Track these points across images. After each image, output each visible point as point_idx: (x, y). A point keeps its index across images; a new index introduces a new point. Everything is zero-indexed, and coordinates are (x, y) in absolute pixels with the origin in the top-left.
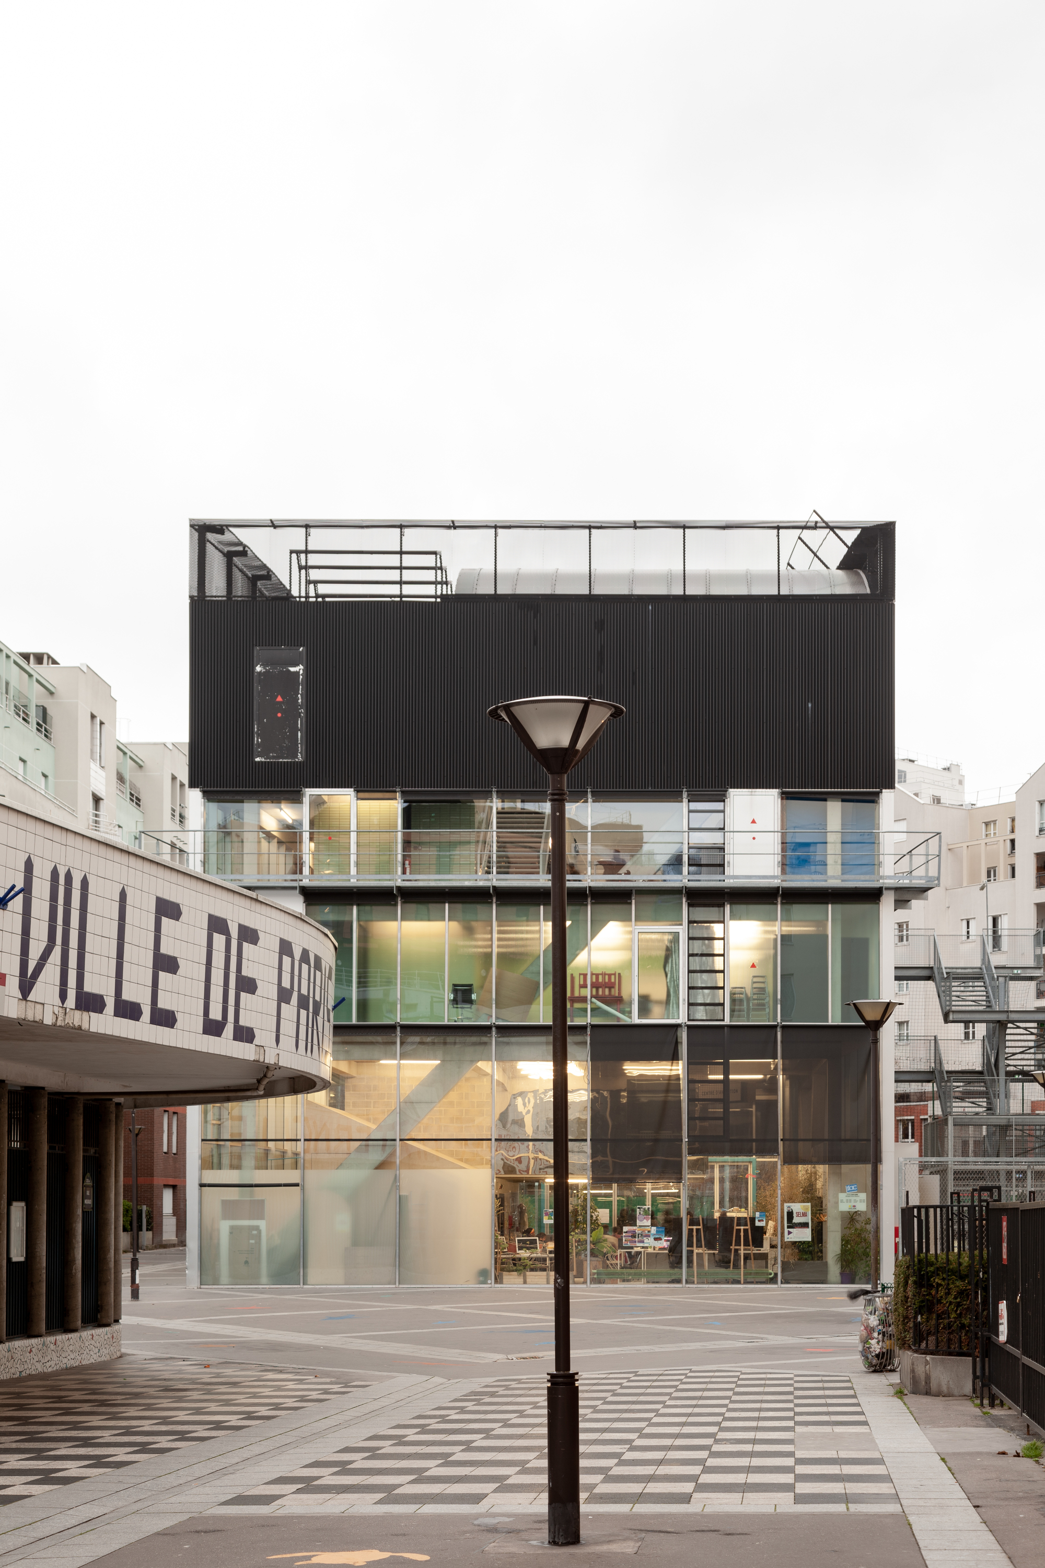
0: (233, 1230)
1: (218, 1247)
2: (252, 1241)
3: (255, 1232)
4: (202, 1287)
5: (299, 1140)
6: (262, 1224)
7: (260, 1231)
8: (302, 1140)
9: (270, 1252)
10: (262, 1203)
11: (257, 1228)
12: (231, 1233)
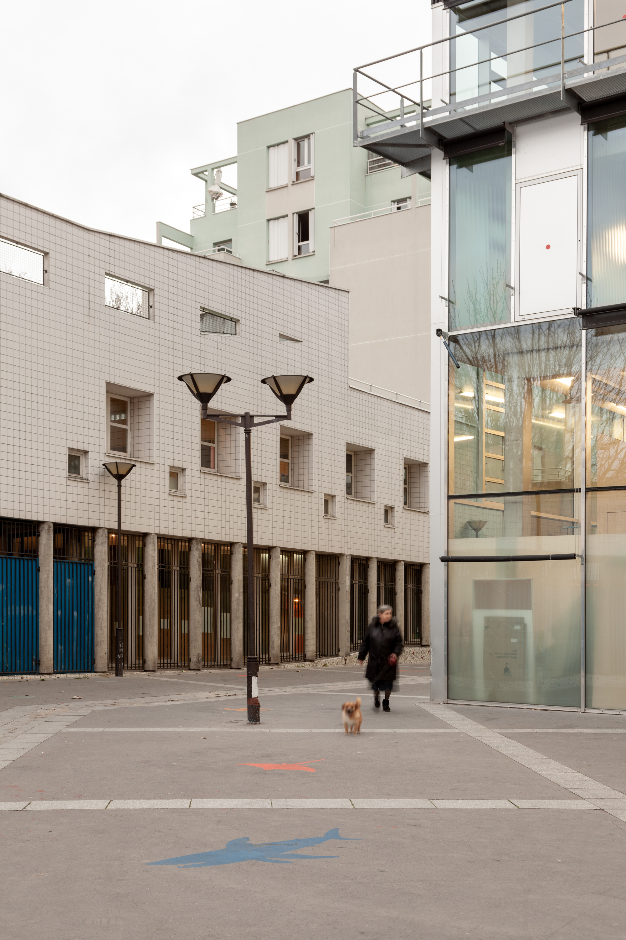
0: (489, 623)
1: (471, 646)
2: (514, 640)
3: (518, 627)
4: (450, 701)
5: (579, 490)
6: (527, 615)
7: (524, 626)
8: (583, 490)
9: (540, 658)
10: (527, 584)
11: (521, 621)
12: (486, 627)
